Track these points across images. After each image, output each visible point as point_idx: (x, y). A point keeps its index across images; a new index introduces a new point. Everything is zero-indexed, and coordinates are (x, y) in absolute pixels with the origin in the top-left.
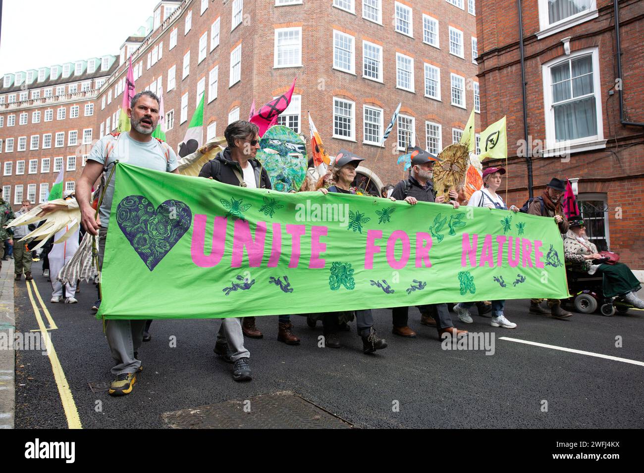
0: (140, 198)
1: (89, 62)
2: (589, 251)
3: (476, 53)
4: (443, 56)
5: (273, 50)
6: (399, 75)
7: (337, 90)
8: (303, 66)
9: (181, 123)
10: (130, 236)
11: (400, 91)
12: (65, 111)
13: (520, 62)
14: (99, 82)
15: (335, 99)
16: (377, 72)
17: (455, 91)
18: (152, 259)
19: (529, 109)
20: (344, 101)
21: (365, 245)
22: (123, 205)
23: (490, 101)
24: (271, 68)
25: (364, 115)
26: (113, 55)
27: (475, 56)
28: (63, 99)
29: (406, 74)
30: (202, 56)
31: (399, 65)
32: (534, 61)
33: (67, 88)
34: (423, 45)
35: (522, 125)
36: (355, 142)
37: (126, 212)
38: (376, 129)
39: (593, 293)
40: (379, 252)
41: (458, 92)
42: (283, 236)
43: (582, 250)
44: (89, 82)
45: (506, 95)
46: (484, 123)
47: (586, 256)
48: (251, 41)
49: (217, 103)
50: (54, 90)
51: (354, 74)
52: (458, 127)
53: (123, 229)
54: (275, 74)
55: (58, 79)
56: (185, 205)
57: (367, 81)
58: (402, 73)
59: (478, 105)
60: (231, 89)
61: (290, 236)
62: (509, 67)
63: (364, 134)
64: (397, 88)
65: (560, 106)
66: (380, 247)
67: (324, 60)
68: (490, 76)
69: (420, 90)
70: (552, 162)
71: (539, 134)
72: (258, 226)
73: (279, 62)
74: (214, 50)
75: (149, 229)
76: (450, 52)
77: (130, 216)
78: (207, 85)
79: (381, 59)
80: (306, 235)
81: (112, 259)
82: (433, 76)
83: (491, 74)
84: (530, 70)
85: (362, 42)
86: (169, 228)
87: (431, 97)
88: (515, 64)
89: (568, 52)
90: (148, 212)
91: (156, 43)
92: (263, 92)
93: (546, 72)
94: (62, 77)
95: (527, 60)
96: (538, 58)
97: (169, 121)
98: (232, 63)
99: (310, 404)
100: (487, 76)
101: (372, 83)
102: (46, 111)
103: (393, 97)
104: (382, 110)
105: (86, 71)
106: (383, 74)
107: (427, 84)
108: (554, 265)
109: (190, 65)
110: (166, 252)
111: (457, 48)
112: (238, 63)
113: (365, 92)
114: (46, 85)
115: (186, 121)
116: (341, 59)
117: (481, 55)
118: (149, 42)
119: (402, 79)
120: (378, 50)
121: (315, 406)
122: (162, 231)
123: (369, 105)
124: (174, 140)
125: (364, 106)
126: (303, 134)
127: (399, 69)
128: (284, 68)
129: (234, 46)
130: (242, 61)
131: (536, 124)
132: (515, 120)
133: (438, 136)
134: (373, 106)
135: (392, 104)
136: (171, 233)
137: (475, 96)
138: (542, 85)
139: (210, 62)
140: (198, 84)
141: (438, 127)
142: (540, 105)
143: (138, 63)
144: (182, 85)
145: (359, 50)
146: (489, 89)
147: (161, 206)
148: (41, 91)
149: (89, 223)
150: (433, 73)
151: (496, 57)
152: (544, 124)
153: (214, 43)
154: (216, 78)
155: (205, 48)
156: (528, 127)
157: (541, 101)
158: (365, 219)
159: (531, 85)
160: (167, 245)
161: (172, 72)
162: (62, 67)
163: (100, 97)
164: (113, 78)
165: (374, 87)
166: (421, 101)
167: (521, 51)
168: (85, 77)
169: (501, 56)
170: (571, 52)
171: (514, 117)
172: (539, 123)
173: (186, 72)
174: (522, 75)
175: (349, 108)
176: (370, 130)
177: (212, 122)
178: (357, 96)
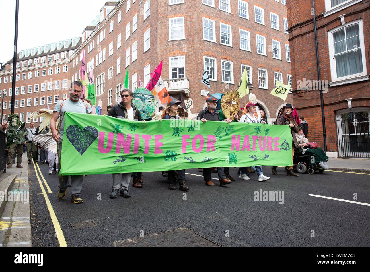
0: (76, 126)
1: (65, 42)
2: (303, 142)
3: (286, 27)
4: (267, 29)
5: (168, 30)
6: (241, 42)
7: (206, 52)
8: (185, 39)
9: (117, 74)
10: (72, 142)
11: (242, 51)
12: (53, 70)
13: (314, 31)
14: (71, 52)
15: (204, 57)
16: (228, 40)
17: (275, 50)
18: (81, 150)
19: (321, 58)
20: (210, 58)
21: (182, 142)
22: (68, 129)
23: (297, 55)
24: (167, 41)
25: (222, 65)
26: (78, 37)
27: (286, 29)
28: (51, 63)
29: (245, 41)
30: (128, 35)
31: (241, 36)
32: (322, 30)
33: (53, 57)
34: (255, 24)
35: (316, 68)
36: (217, 82)
37: (70, 132)
38: (229, 74)
39: (305, 163)
40: (188, 145)
41: (277, 50)
42: (140, 140)
43: (300, 142)
44: (65, 53)
45: (306, 51)
46: (293, 68)
47: (300, 145)
48: (155, 26)
49: (137, 62)
50: (47, 59)
51: (215, 42)
52: (277, 71)
53: (69, 139)
54: (170, 44)
55: (48, 52)
56: (95, 128)
57: (223, 46)
58: (243, 41)
59: (289, 57)
60: (145, 54)
61: (144, 140)
62: (307, 34)
63: (222, 77)
64: (241, 49)
65: (339, 56)
66: (189, 142)
67: (197, 35)
68: (296, 40)
69: (254, 50)
70: (335, 90)
71: (327, 73)
72: (127, 136)
73: (172, 38)
74: (134, 32)
75: (80, 138)
76: (271, 27)
77: (72, 133)
78: (131, 52)
79: (230, 33)
80: (152, 139)
81: (65, 151)
82: (262, 41)
83: (296, 39)
84: (320, 35)
85: (219, 23)
86: (88, 137)
87: (261, 54)
88: (311, 32)
89: (343, 23)
90: (79, 131)
91: (102, 29)
92: (163, 55)
93: (330, 36)
94: (51, 51)
95: (318, 29)
96: (325, 28)
97: (110, 73)
98: (145, 39)
99: (198, 236)
100: (294, 40)
101: (226, 47)
102: (42, 70)
103: (238, 55)
104: (232, 63)
105: (63, 47)
106: (232, 42)
107: (258, 47)
108: (286, 149)
109: (121, 41)
110: (87, 147)
111: (275, 24)
112: (149, 39)
113: (222, 52)
114: (42, 56)
115: (120, 73)
116: (207, 34)
117: (290, 28)
118: (98, 29)
119: (244, 44)
120: (229, 28)
121: (201, 236)
122: (85, 139)
123: (225, 60)
124: (113, 84)
125: (222, 60)
126: (187, 78)
127: (241, 38)
128: (175, 40)
129: (146, 29)
130: (151, 37)
131: (324, 67)
132: (311, 65)
133: (266, 76)
134: (227, 60)
135: (238, 58)
136: (89, 139)
137: (286, 52)
138: (328, 44)
139: (133, 39)
140: (126, 51)
141: (265, 71)
142: (327, 56)
143: (92, 41)
144: (117, 52)
145: (217, 28)
146: (296, 48)
147: (84, 129)
148: (39, 59)
149: (56, 137)
150: (261, 40)
151: (299, 28)
152: (330, 67)
153: (135, 28)
154: (136, 48)
155: (129, 31)
156: (320, 69)
157: (327, 53)
158: (181, 130)
159: (321, 44)
160: (88, 144)
161: (111, 46)
162: (50, 45)
163: (71, 61)
164: (78, 50)
165: (227, 49)
166: (255, 56)
167: (314, 24)
168: (63, 50)
169: (302, 28)
170: (345, 23)
171: (311, 64)
172: (327, 67)
173: (119, 45)
174: (315, 38)
175: (213, 62)
176: (226, 74)
177: (134, 73)
178: (217, 55)
